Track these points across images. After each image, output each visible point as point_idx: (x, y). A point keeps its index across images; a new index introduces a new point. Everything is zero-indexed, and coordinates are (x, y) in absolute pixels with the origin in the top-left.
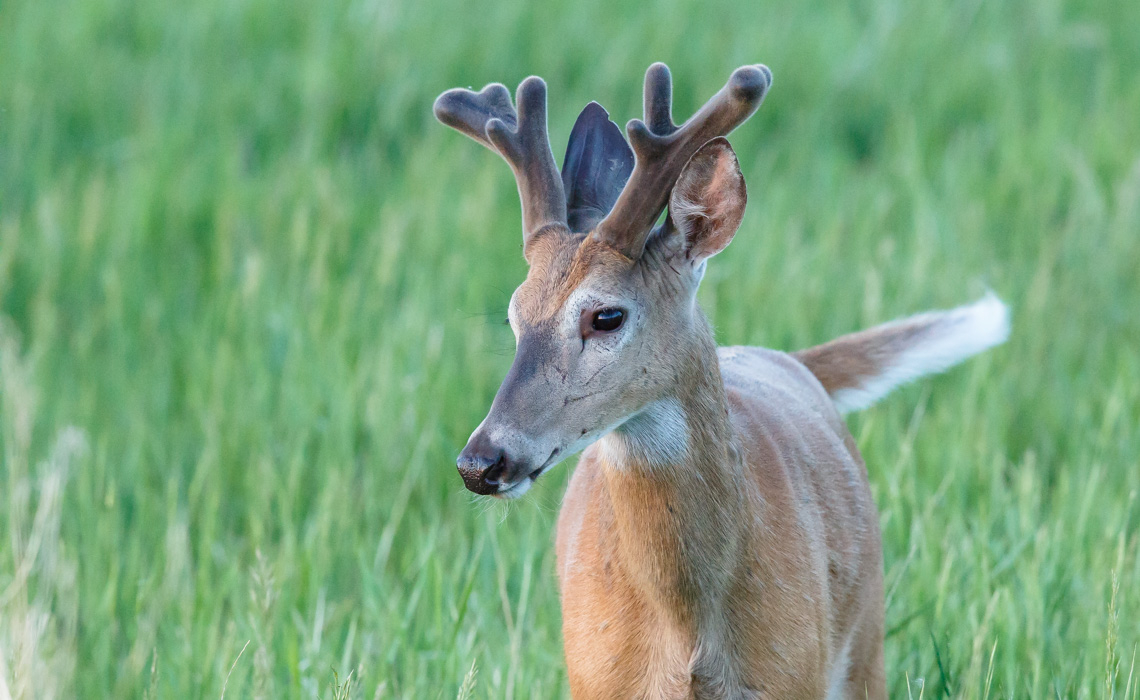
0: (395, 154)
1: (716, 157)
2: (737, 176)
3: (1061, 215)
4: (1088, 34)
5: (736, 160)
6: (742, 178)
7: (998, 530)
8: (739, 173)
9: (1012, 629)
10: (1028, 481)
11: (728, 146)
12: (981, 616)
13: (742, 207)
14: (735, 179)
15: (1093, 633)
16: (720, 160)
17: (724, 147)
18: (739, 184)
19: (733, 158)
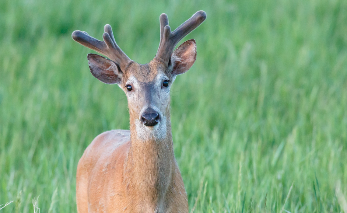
0: (33, 42)
1: (190, 45)
2: (195, 52)
3: (224, 59)
4: (232, 8)
5: (196, 47)
6: (196, 53)
7: (207, 150)
8: (196, 51)
9: (211, 178)
10: (215, 136)
11: (195, 42)
12: (202, 174)
13: (194, 62)
14: (194, 53)
15: (234, 179)
16: (191, 46)
17: (193, 42)
18: (194, 55)
19: (196, 46)
